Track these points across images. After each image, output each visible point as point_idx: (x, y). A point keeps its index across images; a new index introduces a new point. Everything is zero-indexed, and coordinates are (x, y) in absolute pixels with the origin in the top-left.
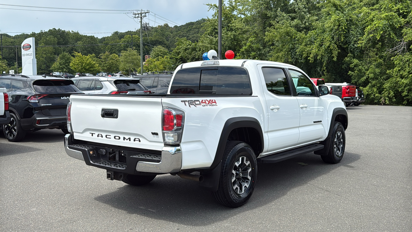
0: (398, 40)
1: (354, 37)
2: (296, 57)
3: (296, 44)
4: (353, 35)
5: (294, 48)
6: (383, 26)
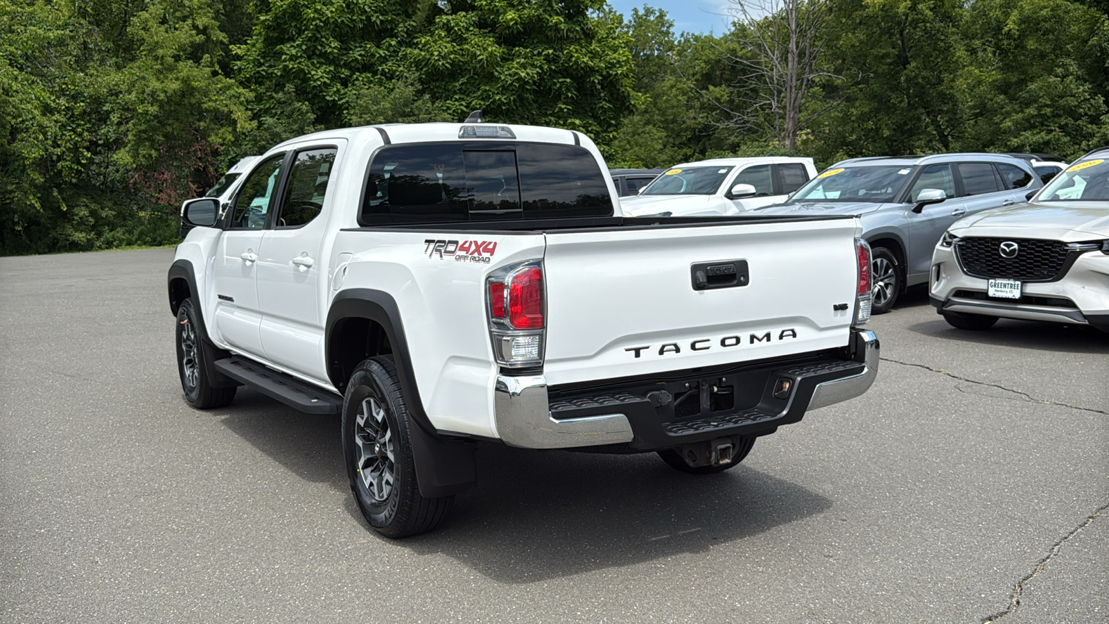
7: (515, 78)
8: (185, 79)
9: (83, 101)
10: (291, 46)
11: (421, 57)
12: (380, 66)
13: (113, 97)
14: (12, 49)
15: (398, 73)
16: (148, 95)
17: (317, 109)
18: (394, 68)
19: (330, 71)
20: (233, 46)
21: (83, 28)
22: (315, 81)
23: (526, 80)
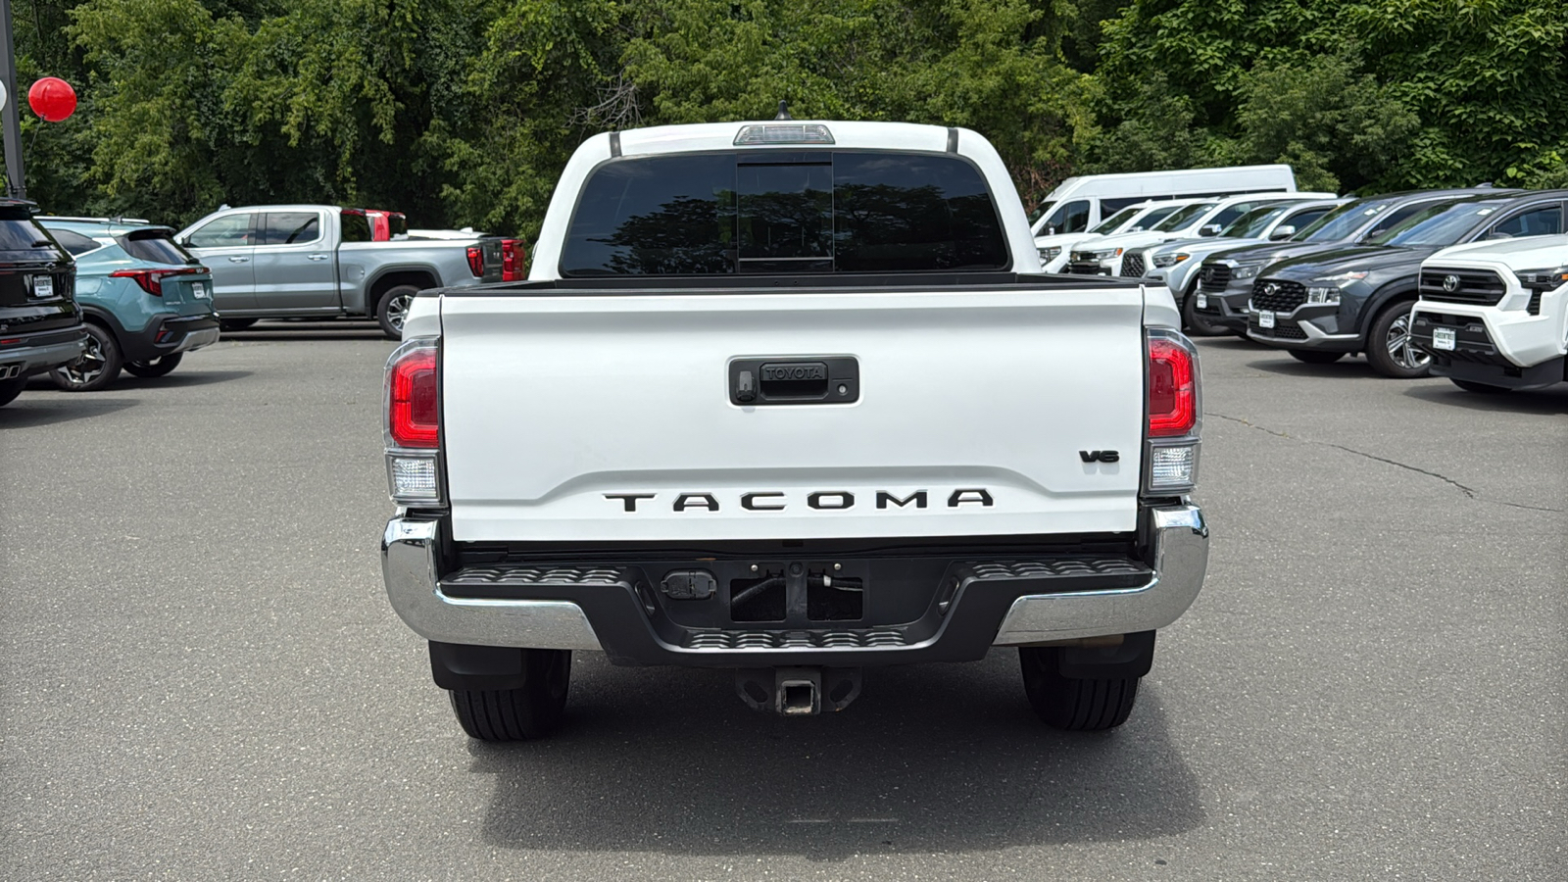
0: (605, 78)
1: (447, 57)
2: (218, 121)
3: (213, 67)
4: (440, 47)
5: (204, 86)
6: (553, 24)
7: (1522, 41)
8: (1010, 72)
9: (883, 109)
10: (1174, 15)
11: (1367, 18)
12: (1305, 34)
13: (919, 103)
14: (805, 45)
15: (1329, 44)
16: (960, 97)
17: (1202, 105)
18: (1324, 37)
19: (1226, 47)
20: (1103, 21)
21: (894, 11)
22: (1201, 64)
23: (1543, 43)
